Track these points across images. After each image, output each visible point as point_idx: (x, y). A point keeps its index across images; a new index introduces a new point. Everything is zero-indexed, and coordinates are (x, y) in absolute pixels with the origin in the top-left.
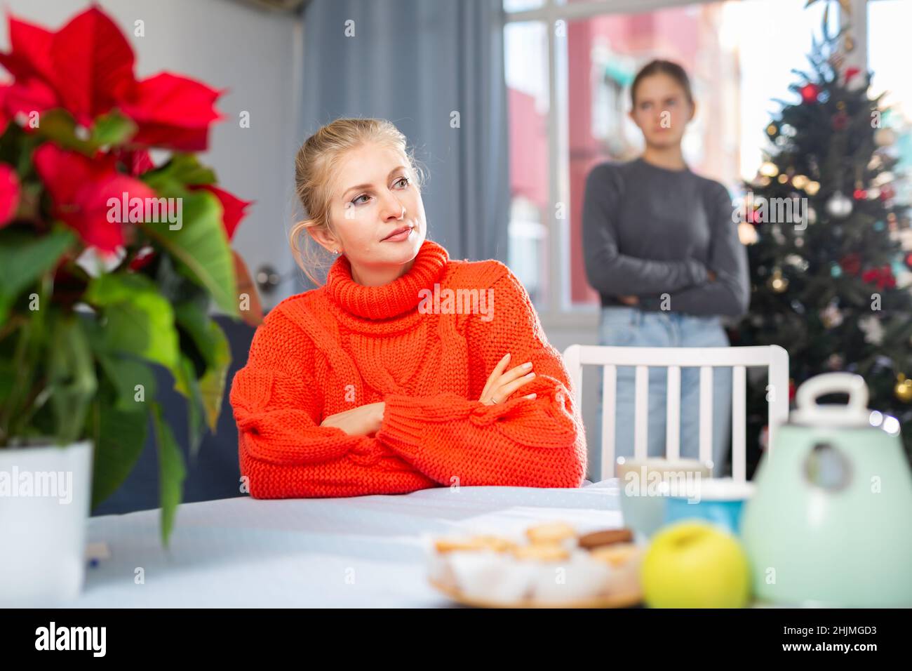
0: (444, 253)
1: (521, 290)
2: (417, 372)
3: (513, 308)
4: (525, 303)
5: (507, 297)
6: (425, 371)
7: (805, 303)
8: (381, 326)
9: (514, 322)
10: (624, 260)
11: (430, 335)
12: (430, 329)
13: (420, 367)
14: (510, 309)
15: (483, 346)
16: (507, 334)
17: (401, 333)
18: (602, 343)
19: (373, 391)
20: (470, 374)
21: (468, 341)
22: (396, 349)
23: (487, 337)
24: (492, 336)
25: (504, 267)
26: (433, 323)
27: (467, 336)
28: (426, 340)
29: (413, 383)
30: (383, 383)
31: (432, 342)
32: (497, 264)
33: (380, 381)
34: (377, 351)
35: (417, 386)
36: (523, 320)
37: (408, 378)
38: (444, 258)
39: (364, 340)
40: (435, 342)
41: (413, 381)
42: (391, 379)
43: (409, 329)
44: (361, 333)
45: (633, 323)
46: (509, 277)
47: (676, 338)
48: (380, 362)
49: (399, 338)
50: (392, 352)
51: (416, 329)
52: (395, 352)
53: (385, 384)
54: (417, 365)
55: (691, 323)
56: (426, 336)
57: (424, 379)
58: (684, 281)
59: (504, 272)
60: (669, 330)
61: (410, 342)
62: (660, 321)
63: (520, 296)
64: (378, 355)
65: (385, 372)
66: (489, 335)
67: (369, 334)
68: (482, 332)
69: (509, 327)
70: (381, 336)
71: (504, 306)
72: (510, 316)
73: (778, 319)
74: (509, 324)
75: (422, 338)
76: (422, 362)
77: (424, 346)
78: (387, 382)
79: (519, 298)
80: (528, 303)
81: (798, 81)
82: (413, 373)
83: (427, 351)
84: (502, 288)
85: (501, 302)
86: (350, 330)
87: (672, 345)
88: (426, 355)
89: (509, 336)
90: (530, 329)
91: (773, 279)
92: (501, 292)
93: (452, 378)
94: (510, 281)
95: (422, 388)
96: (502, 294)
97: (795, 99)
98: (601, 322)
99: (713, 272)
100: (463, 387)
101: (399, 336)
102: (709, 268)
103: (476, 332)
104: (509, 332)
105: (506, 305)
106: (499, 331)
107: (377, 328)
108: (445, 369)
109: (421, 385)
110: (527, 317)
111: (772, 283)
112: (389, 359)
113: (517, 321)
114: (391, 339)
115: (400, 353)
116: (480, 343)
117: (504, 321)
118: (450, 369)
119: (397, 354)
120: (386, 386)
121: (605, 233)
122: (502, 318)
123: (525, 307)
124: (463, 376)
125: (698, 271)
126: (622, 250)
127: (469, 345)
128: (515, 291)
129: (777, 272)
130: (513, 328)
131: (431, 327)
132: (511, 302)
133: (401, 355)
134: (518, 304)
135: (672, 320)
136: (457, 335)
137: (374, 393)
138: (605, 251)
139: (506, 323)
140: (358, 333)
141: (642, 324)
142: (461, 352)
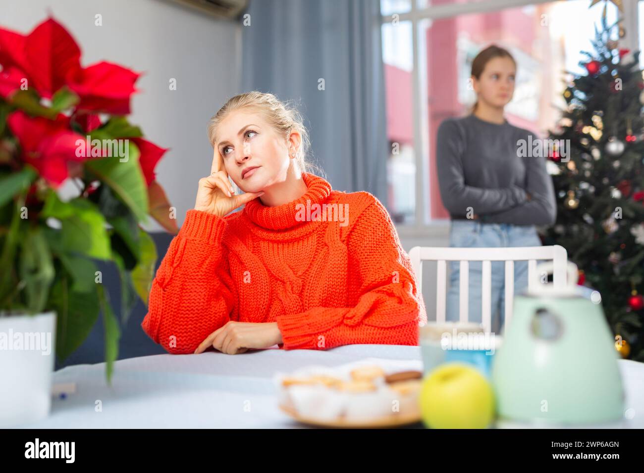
0: (329, 186)
1: (385, 213)
2: (309, 268)
3: (379, 225)
4: (387, 221)
5: (375, 217)
6: (315, 268)
7: (592, 216)
8: (282, 235)
9: (380, 234)
10: (469, 189)
11: (319, 243)
12: (318, 239)
13: (311, 264)
14: (377, 225)
15: (359, 250)
16: (376, 242)
17: (297, 240)
18: (452, 246)
19: (277, 279)
20: (348, 271)
21: (348, 248)
22: (294, 251)
23: (361, 244)
24: (366, 243)
25: (372, 197)
26: (321, 234)
27: (348, 245)
28: (316, 246)
29: (306, 275)
30: (286, 275)
31: (320, 248)
32: (367, 194)
33: (283, 273)
34: (281, 252)
35: (309, 277)
36: (387, 233)
37: (304, 272)
38: (328, 190)
39: (271, 245)
40: (323, 248)
41: (306, 274)
42: (291, 272)
43: (303, 237)
44: (268, 240)
45: (475, 231)
46: (376, 204)
47: (505, 242)
48: (283, 260)
49: (296, 243)
50: (291, 253)
51: (308, 237)
52: (294, 253)
53: (287, 275)
54: (309, 263)
55: (516, 231)
56: (316, 243)
57: (315, 272)
58: (511, 202)
59: (372, 201)
60: (500, 236)
61: (304, 247)
62: (494, 230)
63: (384, 216)
64: (281, 255)
65: (287, 267)
66: (363, 243)
67: (274, 241)
68: (358, 240)
69: (378, 238)
70: (283, 242)
71: (373, 224)
72: (378, 230)
73: (575, 228)
74: (377, 235)
75: (313, 244)
76: (313, 261)
77: (314, 250)
78: (289, 274)
79: (383, 218)
80: (389, 221)
81: (586, 59)
82: (306, 269)
83: (316, 253)
84: (371, 212)
85: (371, 221)
86: (260, 238)
87: (502, 246)
88: (316, 257)
89: (378, 243)
90: (392, 238)
91: (569, 200)
92: (371, 214)
93: (336, 273)
94: (377, 207)
95: (312, 278)
96: (372, 216)
97: (583, 72)
98: (451, 231)
99: (530, 195)
100: (343, 280)
101: (295, 242)
102: (527, 192)
103: (354, 241)
104: (377, 240)
105: (375, 223)
106: (370, 239)
107: (280, 236)
108: (331, 267)
109: (312, 276)
110: (389, 231)
111: (568, 202)
112: (289, 258)
113: (383, 234)
114: (290, 244)
115: (297, 254)
116: (356, 249)
117: (374, 233)
118: (335, 267)
119: (295, 255)
120: (287, 277)
121: (456, 172)
122: (372, 231)
123: (388, 224)
124: (343, 273)
125: (520, 194)
126: (467, 183)
127: (349, 251)
128: (381, 213)
129: (572, 194)
130: (380, 238)
131: (319, 237)
132: (378, 221)
133: (298, 256)
134: (382, 222)
135: (502, 229)
136: (341, 244)
137: (279, 282)
138: (456, 184)
139: (375, 235)
140: (267, 241)
141: (481, 231)
142: (343, 256)
